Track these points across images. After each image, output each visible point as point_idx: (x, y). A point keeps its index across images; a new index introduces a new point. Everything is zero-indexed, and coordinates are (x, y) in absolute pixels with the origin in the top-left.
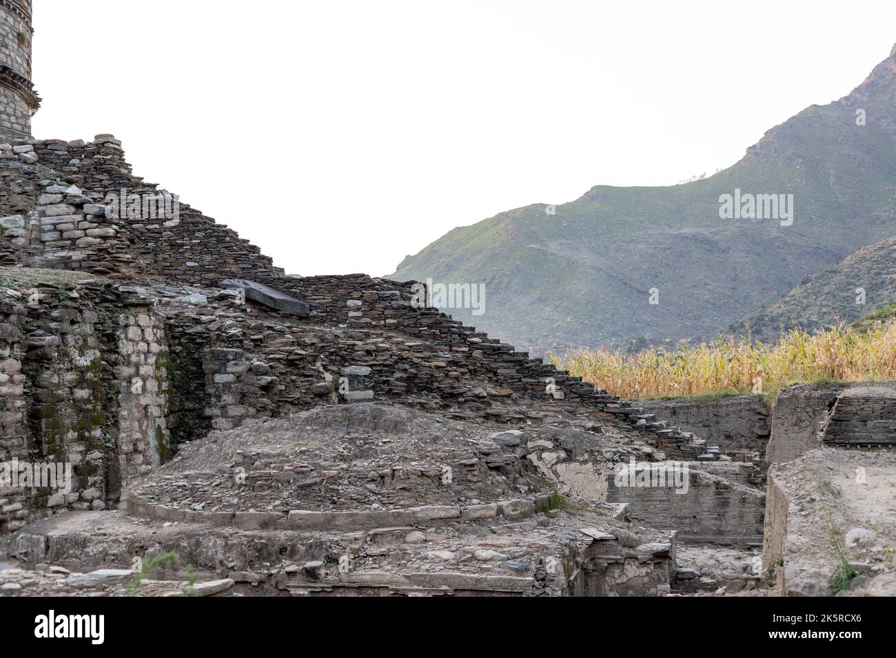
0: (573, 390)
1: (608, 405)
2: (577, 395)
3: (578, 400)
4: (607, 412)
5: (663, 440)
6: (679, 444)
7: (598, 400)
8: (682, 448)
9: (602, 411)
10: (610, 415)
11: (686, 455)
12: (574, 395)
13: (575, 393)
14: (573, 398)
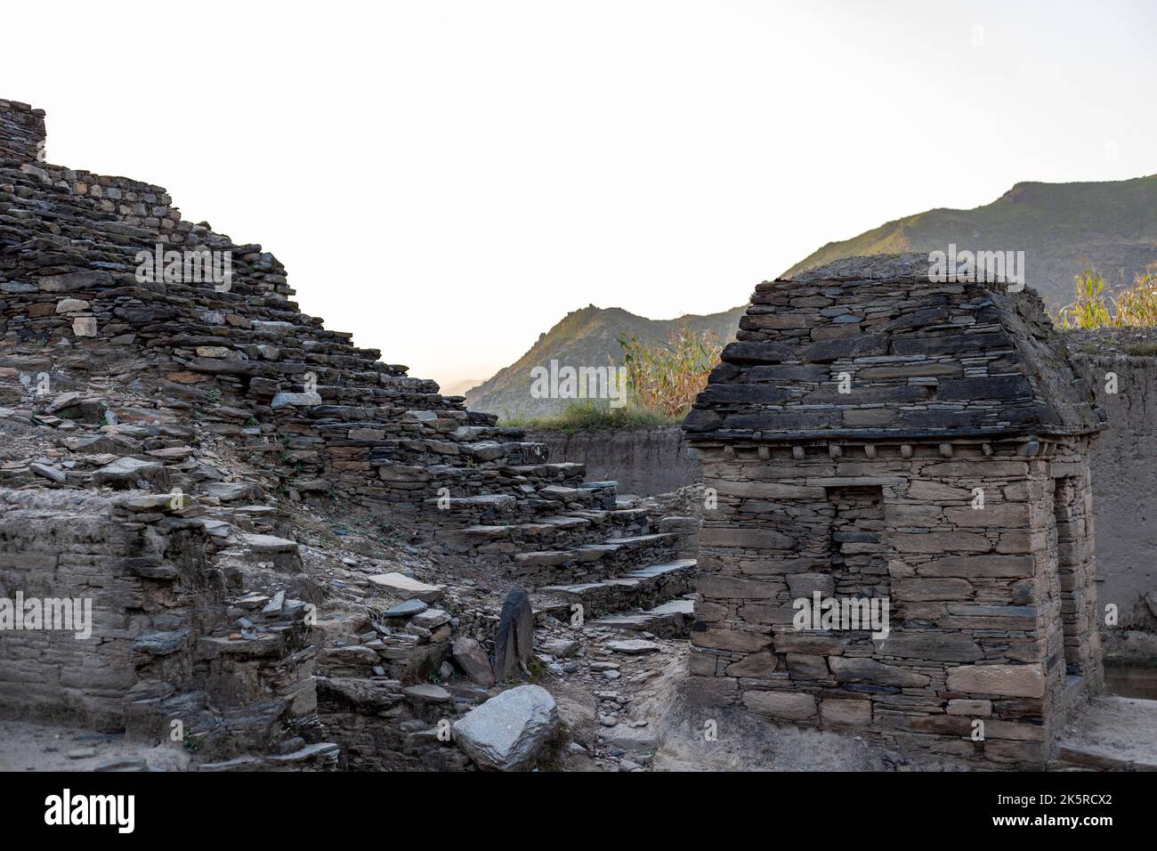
0: (119, 311)
1: (199, 350)
2: (126, 326)
3: (129, 338)
4: (195, 371)
5: (334, 450)
6: (376, 462)
7: (176, 338)
8: (384, 474)
9: (182, 368)
10: (204, 378)
11: (394, 495)
12: (118, 327)
13: (122, 319)
14: (117, 334)
